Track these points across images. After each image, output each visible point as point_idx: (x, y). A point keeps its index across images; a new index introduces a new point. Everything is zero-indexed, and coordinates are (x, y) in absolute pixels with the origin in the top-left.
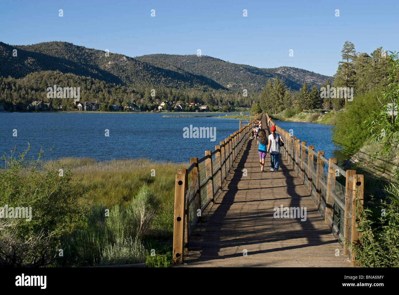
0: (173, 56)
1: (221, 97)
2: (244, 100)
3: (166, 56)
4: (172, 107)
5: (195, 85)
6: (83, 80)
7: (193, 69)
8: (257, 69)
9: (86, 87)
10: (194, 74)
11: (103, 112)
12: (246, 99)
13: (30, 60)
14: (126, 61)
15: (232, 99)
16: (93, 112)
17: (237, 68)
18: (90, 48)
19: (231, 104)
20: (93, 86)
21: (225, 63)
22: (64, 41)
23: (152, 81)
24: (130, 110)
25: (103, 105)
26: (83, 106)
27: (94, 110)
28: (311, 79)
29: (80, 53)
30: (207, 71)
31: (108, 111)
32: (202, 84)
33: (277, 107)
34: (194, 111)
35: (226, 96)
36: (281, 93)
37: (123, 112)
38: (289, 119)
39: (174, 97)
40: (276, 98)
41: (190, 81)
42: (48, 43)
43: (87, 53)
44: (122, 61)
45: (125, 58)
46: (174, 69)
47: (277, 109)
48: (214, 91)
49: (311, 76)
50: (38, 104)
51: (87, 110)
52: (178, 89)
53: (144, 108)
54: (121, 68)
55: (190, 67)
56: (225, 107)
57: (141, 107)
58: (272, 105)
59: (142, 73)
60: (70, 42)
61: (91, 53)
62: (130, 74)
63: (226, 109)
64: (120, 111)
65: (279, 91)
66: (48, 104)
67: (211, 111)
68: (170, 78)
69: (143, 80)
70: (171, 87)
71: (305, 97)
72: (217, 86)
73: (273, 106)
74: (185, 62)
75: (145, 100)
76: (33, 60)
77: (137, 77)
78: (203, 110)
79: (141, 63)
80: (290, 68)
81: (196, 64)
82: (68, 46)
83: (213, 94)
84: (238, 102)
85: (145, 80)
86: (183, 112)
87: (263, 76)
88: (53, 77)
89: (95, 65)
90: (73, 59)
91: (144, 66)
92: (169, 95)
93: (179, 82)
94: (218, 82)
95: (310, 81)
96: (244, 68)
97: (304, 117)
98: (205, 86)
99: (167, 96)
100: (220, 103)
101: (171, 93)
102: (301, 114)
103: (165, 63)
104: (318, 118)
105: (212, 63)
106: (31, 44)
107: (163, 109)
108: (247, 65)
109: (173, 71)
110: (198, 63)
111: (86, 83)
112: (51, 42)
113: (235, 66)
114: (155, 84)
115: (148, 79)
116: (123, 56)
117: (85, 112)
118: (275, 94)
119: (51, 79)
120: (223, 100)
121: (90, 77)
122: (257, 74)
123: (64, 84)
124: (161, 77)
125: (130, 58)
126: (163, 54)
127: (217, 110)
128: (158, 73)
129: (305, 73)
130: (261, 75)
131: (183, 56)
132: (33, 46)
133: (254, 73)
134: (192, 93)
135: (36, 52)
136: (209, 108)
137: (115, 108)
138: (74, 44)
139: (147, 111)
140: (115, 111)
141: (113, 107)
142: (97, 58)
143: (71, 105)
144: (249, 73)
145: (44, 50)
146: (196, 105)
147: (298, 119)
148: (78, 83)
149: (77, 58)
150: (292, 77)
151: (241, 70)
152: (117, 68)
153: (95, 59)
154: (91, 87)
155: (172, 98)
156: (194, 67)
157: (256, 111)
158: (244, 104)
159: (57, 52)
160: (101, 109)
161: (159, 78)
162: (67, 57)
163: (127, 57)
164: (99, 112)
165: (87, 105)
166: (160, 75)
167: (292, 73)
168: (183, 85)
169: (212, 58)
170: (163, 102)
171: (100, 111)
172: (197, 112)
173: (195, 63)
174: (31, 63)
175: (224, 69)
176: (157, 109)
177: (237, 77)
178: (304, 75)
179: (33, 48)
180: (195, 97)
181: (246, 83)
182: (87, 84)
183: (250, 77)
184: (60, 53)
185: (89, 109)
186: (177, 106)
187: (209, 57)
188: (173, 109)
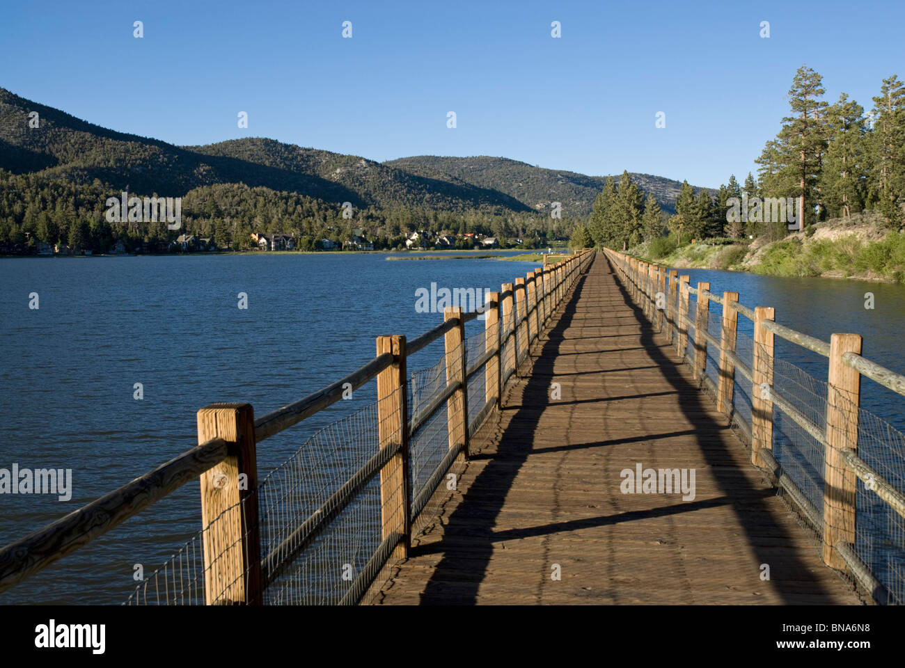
0: (447, 158)
1: (524, 224)
2: (564, 228)
3: (436, 159)
4: (431, 241)
5: (481, 205)
6: (282, 198)
7: (479, 180)
8: (586, 177)
9: (286, 210)
10: (482, 187)
11: (304, 252)
12: (566, 226)
13: (203, 168)
14: (366, 168)
15: (543, 227)
16: (285, 252)
17: (552, 176)
18: (307, 147)
19: (540, 235)
20: (299, 207)
21: (533, 169)
22: (264, 137)
23: (408, 199)
24: (354, 248)
25: (306, 238)
26: (269, 243)
27: (288, 250)
28: (676, 193)
29: (290, 156)
30: (503, 183)
31: (313, 250)
32: (493, 203)
33: (626, 235)
34: (472, 248)
35: (532, 222)
36: (635, 204)
37: (340, 252)
38: (662, 261)
39: (441, 225)
40: (625, 216)
41: (472, 199)
42: (237, 140)
43: (302, 155)
44: (358, 168)
45: (363, 162)
46: (447, 179)
47: (628, 240)
48: (513, 215)
49: (675, 188)
50: (188, 240)
51: (277, 249)
52: (453, 211)
53: (381, 244)
54: (358, 179)
55: (474, 176)
56: (527, 240)
57: (373, 242)
58: (616, 230)
59: (392, 186)
60: (273, 138)
61: (308, 156)
62: (371, 189)
63: (530, 244)
64: (335, 251)
65: (630, 200)
66: (207, 240)
67: (502, 248)
68: (439, 194)
69: (394, 197)
70: (440, 208)
71: (692, 211)
72: (518, 207)
73: (619, 233)
74: (466, 168)
75: (385, 229)
76: (207, 168)
77: (384, 193)
78: (489, 246)
79: (390, 171)
80: (641, 175)
81: (484, 171)
82: (270, 144)
83: (512, 219)
84: (553, 231)
85: (398, 197)
86: (450, 251)
87: (595, 189)
88: (230, 194)
89: (315, 175)
90: (277, 165)
91: (396, 175)
92: (432, 221)
93: (454, 201)
94: (521, 200)
95: (674, 195)
96: (563, 176)
97: (702, 257)
98: (499, 207)
99: (429, 223)
100: (521, 233)
101: (436, 219)
102: (692, 248)
103: (431, 169)
104: (743, 257)
105: (511, 168)
106: (210, 144)
107: (414, 245)
108: (569, 170)
109: (444, 182)
110: (488, 168)
111: (286, 204)
112: (242, 139)
113: (550, 173)
114: (413, 205)
115: (403, 196)
116: (361, 158)
117: (273, 253)
118: (623, 207)
119: (227, 197)
120: (528, 228)
121: (295, 193)
122: (586, 185)
123: (248, 206)
124: (425, 193)
125: (373, 162)
126: (430, 156)
127: (514, 246)
128: (418, 185)
129: (666, 183)
130: (593, 187)
131: (462, 159)
132: (213, 147)
133: (580, 184)
134: (472, 217)
135: (218, 155)
136: (498, 242)
137: (328, 245)
138: (280, 141)
139: (385, 249)
140: (327, 249)
141: (322, 242)
142: (317, 163)
143: (246, 242)
144: (573, 184)
145: (231, 152)
146: (476, 237)
147: (685, 261)
148: (273, 203)
149: (285, 164)
150: (645, 190)
151: (558, 180)
152: (351, 179)
153: (314, 165)
154: (295, 209)
155: (436, 226)
156: (481, 176)
157: (581, 243)
158: (564, 235)
159: (251, 155)
160: (301, 247)
161: (420, 193)
162: (267, 163)
163: (368, 161)
164: (296, 252)
165: (275, 241)
166: (422, 189)
167: (644, 183)
168: (461, 205)
169: (510, 160)
170: (416, 233)
171: (298, 250)
172: (476, 250)
173: (482, 170)
174: (204, 173)
175: (531, 178)
176: (404, 245)
177: (552, 191)
178: (664, 186)
179: (214, 149)
180: (477, 224)
181: (567, 202)
182: (289, 204)
183: (573, 192)
184: (257, 157)
185: (280, 247)
186: (440, 240)
187: (506, 160)
188: (433, 244)
